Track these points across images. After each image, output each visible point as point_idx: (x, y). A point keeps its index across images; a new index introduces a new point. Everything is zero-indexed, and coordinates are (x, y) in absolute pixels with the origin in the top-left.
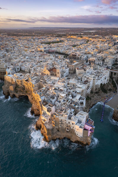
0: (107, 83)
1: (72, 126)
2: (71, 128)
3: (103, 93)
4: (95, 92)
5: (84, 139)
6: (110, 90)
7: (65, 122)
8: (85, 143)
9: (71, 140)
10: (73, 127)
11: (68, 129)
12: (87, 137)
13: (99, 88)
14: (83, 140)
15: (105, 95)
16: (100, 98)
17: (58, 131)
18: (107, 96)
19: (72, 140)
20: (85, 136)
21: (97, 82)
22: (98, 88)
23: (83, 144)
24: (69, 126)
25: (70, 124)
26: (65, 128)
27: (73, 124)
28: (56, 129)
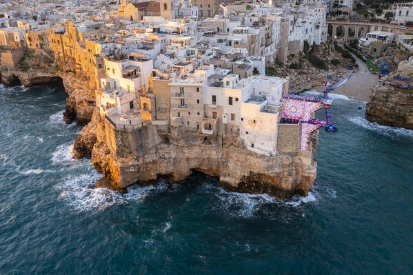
0: (324, 41)
1: (228, 110)
2: (225, 121)
3: (314, 69)
4: (290, 64)
5: (283, 166)
6: (335, 62)
7: (197, 96)
8: (287, 184)
9: (222, 179)
10: (233, 116)
11: (209, 127)
12: (296, 154)
13: (300, 54)
14: (277, 170)
15: (323, 74)
16: (308, 82)
17: (167, 140)
18: (329, 77)
19: (227, 179)
20: (287, 150)
21: (293, 34)
22: (296, 52)
23: (281, 190)
24: (215, 114)
25: (218, 106)
26: (196, 127)
27: (231, 103)
28: (156, 132)
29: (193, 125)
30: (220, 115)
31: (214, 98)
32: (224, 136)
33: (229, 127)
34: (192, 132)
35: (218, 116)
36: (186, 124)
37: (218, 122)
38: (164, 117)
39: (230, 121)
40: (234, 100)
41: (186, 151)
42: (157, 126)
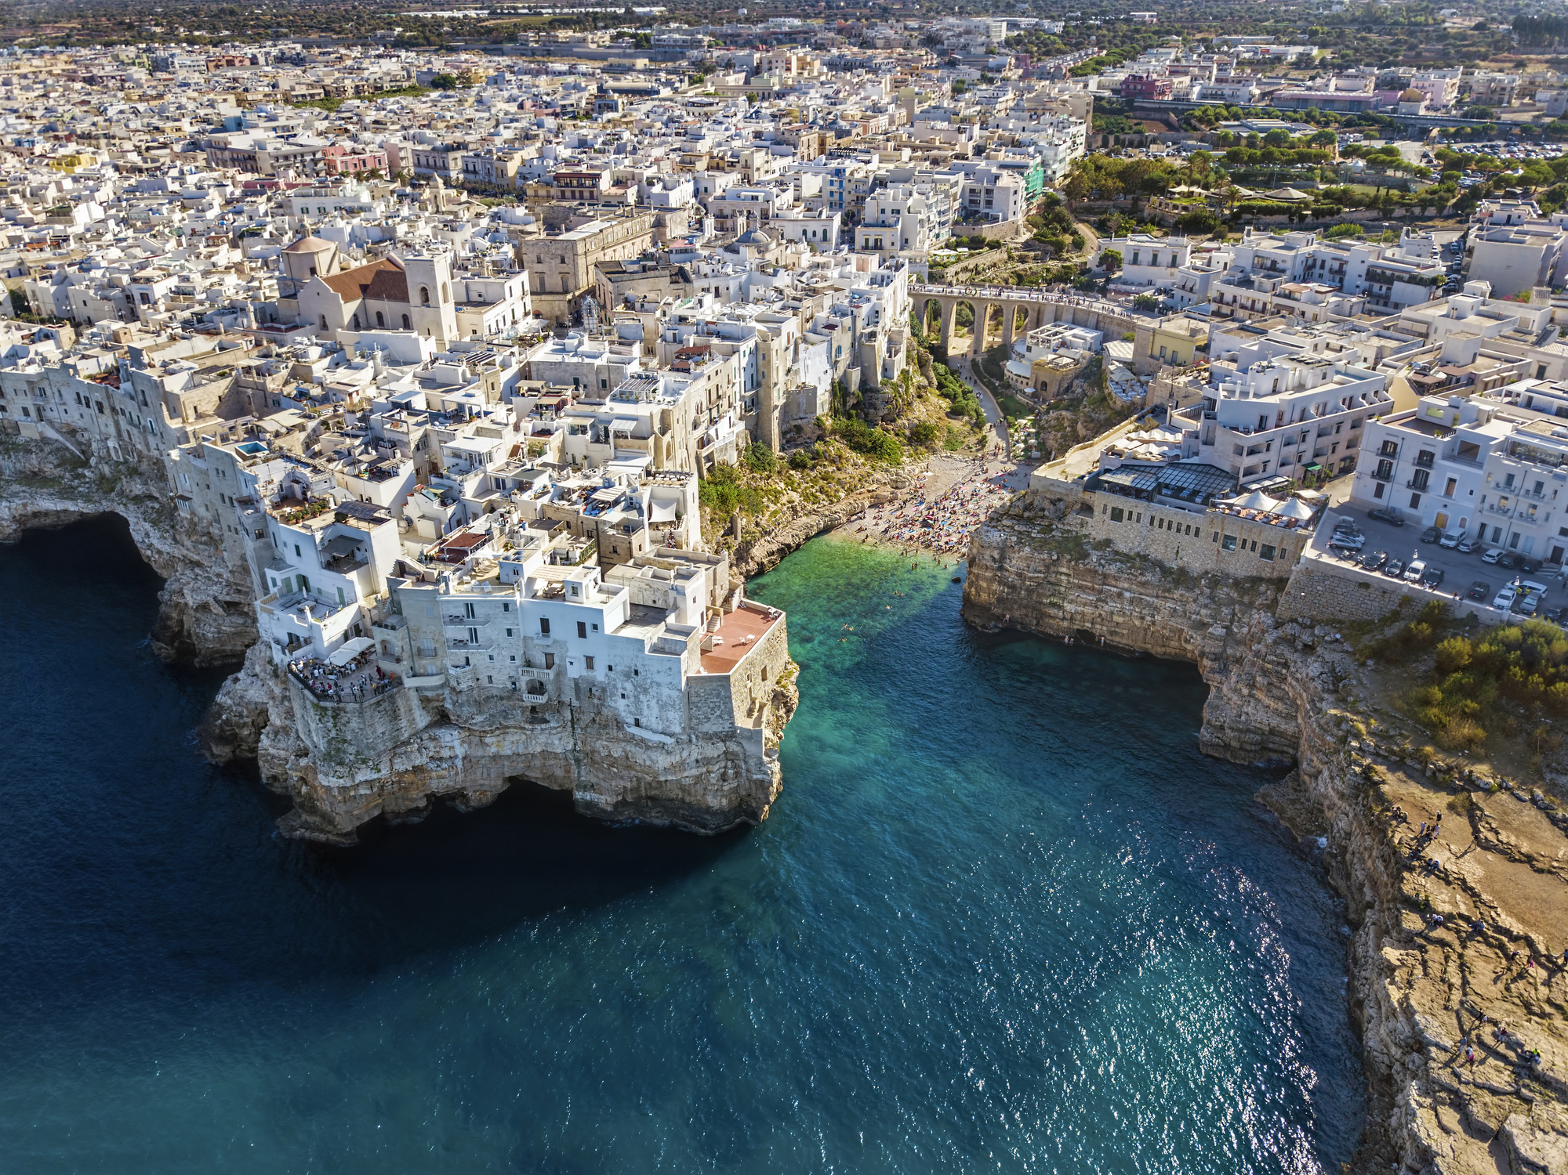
1: (577, 648)
2: (572, 672)
5: (709, 762)
7: (505, 622)
10: (589, 661)
11: (538, 688)
14: (693, 771)
17: (442, 719)
20: (710, 729)
24: (549, 657)
25: (555, 641)
26: (509, 686)
27: (582, 633)
28: (415, 702)
29: (501, 681)
30: (563, 659)
31: (545, 625)
32: (575, 703)
33: (583, 686)
34: (502, 698)
35: (557, 661)
36: (485, 682)
37: (558, 675)
38: (431, 669)
39: (585, 673)
40: (588, 628)
41: (488, 740)
42: (417, 689)
